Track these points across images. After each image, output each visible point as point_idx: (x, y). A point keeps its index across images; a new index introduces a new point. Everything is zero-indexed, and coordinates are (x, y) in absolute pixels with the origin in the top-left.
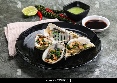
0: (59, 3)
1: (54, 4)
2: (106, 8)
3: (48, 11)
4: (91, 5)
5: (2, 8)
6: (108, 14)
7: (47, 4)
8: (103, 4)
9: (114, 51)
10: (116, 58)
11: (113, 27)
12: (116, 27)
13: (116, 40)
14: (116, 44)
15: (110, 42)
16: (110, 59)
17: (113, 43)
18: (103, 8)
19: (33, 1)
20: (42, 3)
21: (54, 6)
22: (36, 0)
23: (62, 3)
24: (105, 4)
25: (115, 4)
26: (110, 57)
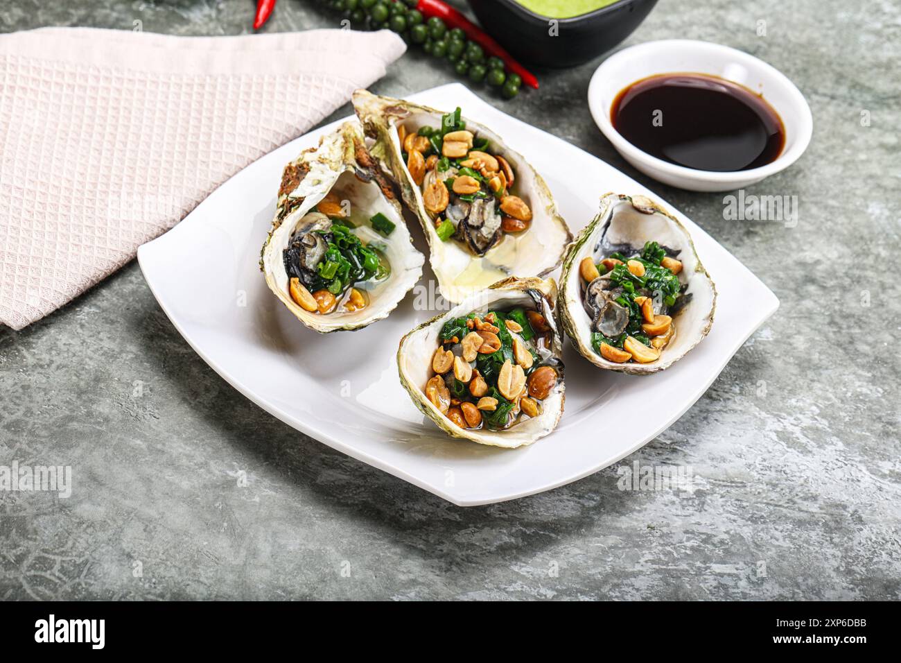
6: (804, 39)
9: (820, 374)
10: (834, 439)
11: (831, 157)
12: (853, 161)
13: (850, 272)
14: (841, 311)
15: (796, 291)
16: (789, 438)
17: (822, 301)
26: (786, 422)
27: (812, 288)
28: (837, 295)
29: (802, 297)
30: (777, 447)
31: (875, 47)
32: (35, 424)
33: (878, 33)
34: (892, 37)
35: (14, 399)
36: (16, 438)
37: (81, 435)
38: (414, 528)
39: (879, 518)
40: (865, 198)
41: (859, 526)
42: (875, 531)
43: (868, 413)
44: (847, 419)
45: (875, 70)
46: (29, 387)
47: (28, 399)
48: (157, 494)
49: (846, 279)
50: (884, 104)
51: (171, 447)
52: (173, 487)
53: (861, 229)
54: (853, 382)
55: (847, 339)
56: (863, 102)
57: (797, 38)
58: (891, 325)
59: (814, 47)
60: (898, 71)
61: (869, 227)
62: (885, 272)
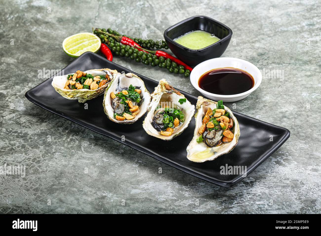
0: (155, 21)
2: (273, 32)
3: (126, 44)
4: (237, 24)
7: (127, 26)
8: (268, 21)
9: (289, 144)
10: (294, 161)
11: (290, 81)
12: (297, 81)
13: (297, 113)
14: (295, 125)
15: (280, 121)
16: (279, 163)
17: (288, 122)
18: (268, 31)
19: (91, 19)
20: (113, 23)
21: (144, 30)
22: (99, 16)
23: (165, 21)
24: (273, 21)
25: (297, 22)
26: (278, 159)
27: (285, 119)
28: (293, 120)
29: (282, 122)
30: (276, 166)
31: (302, 48)
32: (42, 188)
33: (303, 44)
35: (36, 182)
36: (37, 193)
37: (57, 189)
38: (161, 203)
39: (309, 182)
40: (301, 91)
41: (303, 185)
42: (308, 186)
43: (304, 153)
44: (298, 155)
45: (303, 54)
46: (40, 178)
47: (40, 181)
48: (81, 203)
49: (296, 115)
50: (306, 64)
51: (85, 189)
52: (86, 201)
53: (300, 100)
54: (299, 144)
55: (297, 132)
56: (299, 64)
57: (277, 48)
58: (311, 127)
59: (283, 50)
60: (310, 54)
61: (303, 99)
62: (308, 112)
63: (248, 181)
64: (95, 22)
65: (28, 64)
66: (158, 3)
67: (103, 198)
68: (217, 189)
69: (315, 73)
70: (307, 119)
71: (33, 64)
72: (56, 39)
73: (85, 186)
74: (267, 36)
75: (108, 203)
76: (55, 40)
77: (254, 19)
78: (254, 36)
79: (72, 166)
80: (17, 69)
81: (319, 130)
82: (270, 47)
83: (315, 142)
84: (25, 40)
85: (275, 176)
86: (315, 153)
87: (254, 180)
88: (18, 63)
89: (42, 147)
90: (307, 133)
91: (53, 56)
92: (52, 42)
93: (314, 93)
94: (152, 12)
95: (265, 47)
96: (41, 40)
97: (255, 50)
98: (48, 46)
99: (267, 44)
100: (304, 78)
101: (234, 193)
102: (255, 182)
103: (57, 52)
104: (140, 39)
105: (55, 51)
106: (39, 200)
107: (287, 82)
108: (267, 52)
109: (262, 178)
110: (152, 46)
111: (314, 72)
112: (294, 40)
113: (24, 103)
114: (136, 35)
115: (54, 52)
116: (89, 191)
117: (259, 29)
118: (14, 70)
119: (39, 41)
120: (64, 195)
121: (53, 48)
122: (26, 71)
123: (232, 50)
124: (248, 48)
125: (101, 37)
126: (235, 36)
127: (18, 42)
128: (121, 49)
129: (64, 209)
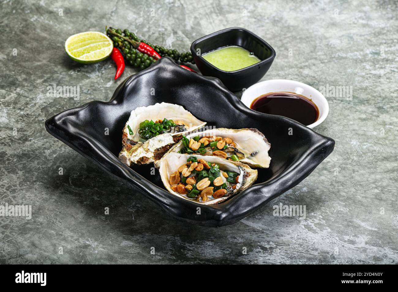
0: (185, 26)
1: (169, 28)
2: (329, 57)
3: (143, 53)
4: (285, 41)
5: (8, 29)
7: (149, 28)
8: (325, 42)
9: (325, 204)
10: (327, 228)
11: (339, 123)
12: (348, 124)
13: (341, 166)
14: (336, 180)
15: (318, 173)
16: (309, 228)
17: (329, 177)
18: (322, 55)
19: (105, 14)
20: (133, 22)
21: (169, 36)
22: (116, 12)
23: (196, 27)
24: (330, 43)
25: (359, 47)
26: (309, 222)
27: (325, 172)
29: (321, 175)
30: (304, 231)
31: (361, 82)
33: (363, 77)
34: (369, 78)
39: (341, 257)
40: (350, 138)
41: (333, 260)
42: (339, 262)
43: (342, 218)
44: (333, 220)
45: (361, 90)
50: (362, 103)
53: (348, 150)
54: (337, 206)
55: (337, 190)
56: (354, 102)
57: (330, 79)
58: (355, 185)
59: (337, 82)
60: (370, 91)
61: (351, 149)
62: (355, 165)
63: (268, 246)
64: (110, 18)
65: (20, 63)
66: (191, 4)
67: (86, 246)
68: (228, 252)
69: (371, 117)
70: (353, 175)
71: (27, 64)
72: (59, 35)
73: (66, 230)
74: (320, 62)
75: (91, 254)
76: (58, 37)
77: (307, 37)
78: (304, 60)
79: (54, 201)
80: (5, 67)
81: (365, 191)
82: (321, 76)
83: (357, 206)
84: (20, 30)
85: (301, 244)
86: (355, 220)
87: (275, 246)
88: (8, 60)
89: (20, 173)
90: (349, 193)
91: (53, 57)
92: (53, 37)
93: (367, 142)
94: (183, 14)
95: (316, 75)
96: (40, 34)
97: (302, 77)
98: (47, 42)
99: (318, 71)
100: (357, 122)
101: (247, 260)
102: (276, 248)
103: (58, 51)
104: (162, 48)
105: (55, 50)
106: (7, 240)
107: (335, 125)
108: (317, 82)
109: (284, 244)
110: (176, 58)
111: (371, 115)
112: (352, 70)
113: (7, 113)
114: (158, 41)
115: (54, 52)
116: (70, 236)
117: (312, 52)
118: (2, 68)
119: (38, 34)
120: (39, 238)
121: (54, 45)
122: (16, 71)
123: (274, 75)
124: (294, 74)
125: (114, 40)
126: (281, 57)
127: (11, 33)
128: (136, 58)
129: (36, 256)
